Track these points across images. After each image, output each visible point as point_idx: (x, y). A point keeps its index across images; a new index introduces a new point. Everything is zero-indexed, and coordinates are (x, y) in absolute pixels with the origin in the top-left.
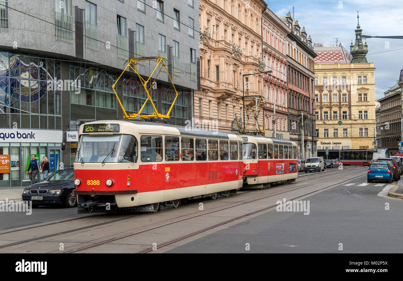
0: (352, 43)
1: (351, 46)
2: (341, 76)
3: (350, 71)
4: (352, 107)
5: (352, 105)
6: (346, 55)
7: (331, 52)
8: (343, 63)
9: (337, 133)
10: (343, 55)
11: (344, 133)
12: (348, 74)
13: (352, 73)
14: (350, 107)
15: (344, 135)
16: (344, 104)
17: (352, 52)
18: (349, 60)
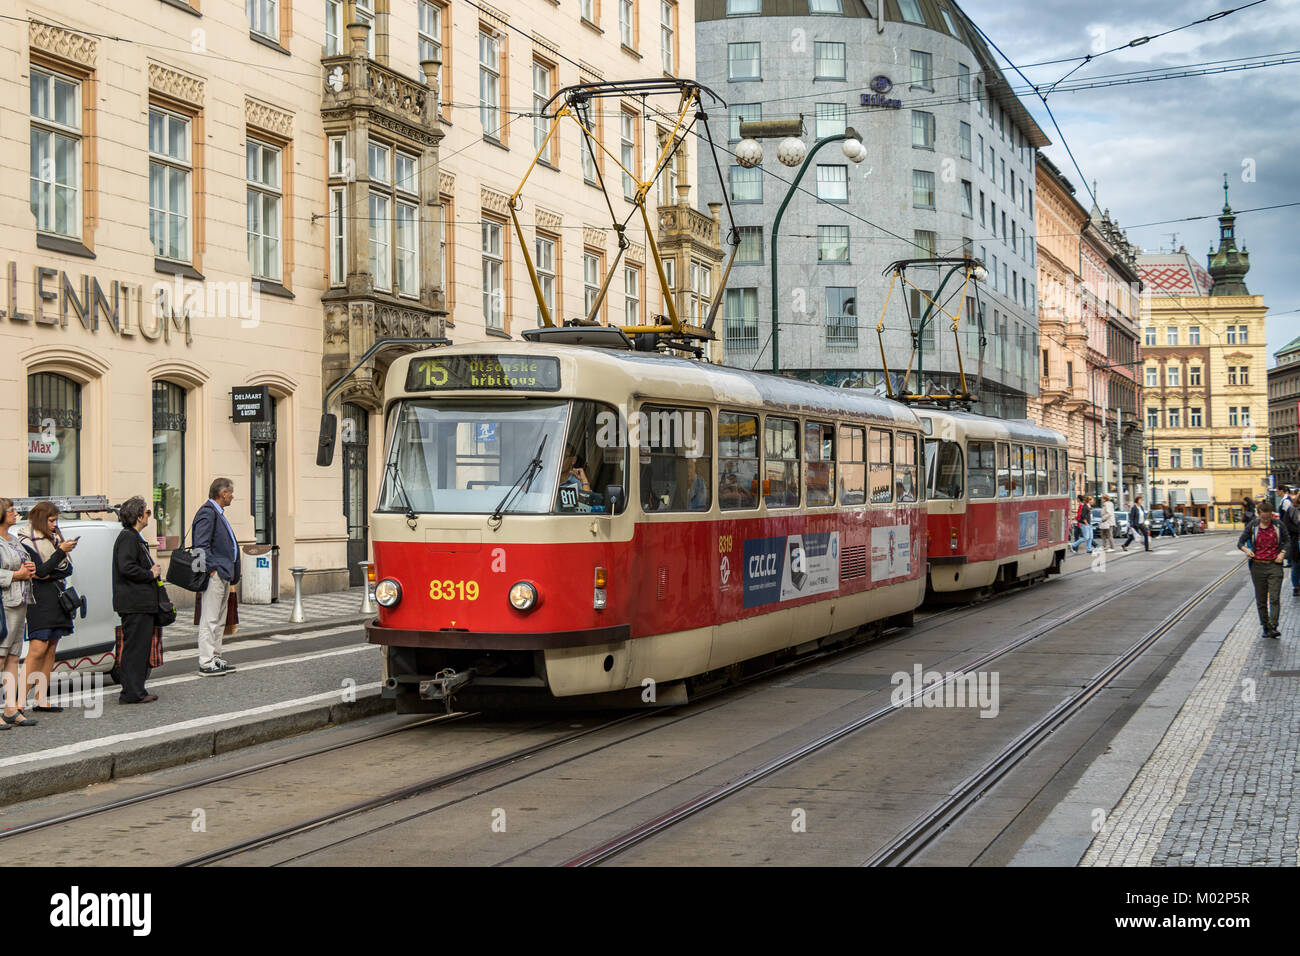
0: (1211, 248)
1: (1209, 256)
2: (1188, 327)
3: (1208, 314)
4: (1213, 398)
5: (1213, 392)
6: (1198, 276)
7: (1162, 269)
8: (1192, 295)
9: (1178, 458)
10: (1190, 276)
11: (1194, 458)
12: (1204, 319)
13: (1214, 319)
14: (1208, 397)
15: (1194, 464)
16: (1194, 390)
17: (1212, 269)
18: (1204, 286)
